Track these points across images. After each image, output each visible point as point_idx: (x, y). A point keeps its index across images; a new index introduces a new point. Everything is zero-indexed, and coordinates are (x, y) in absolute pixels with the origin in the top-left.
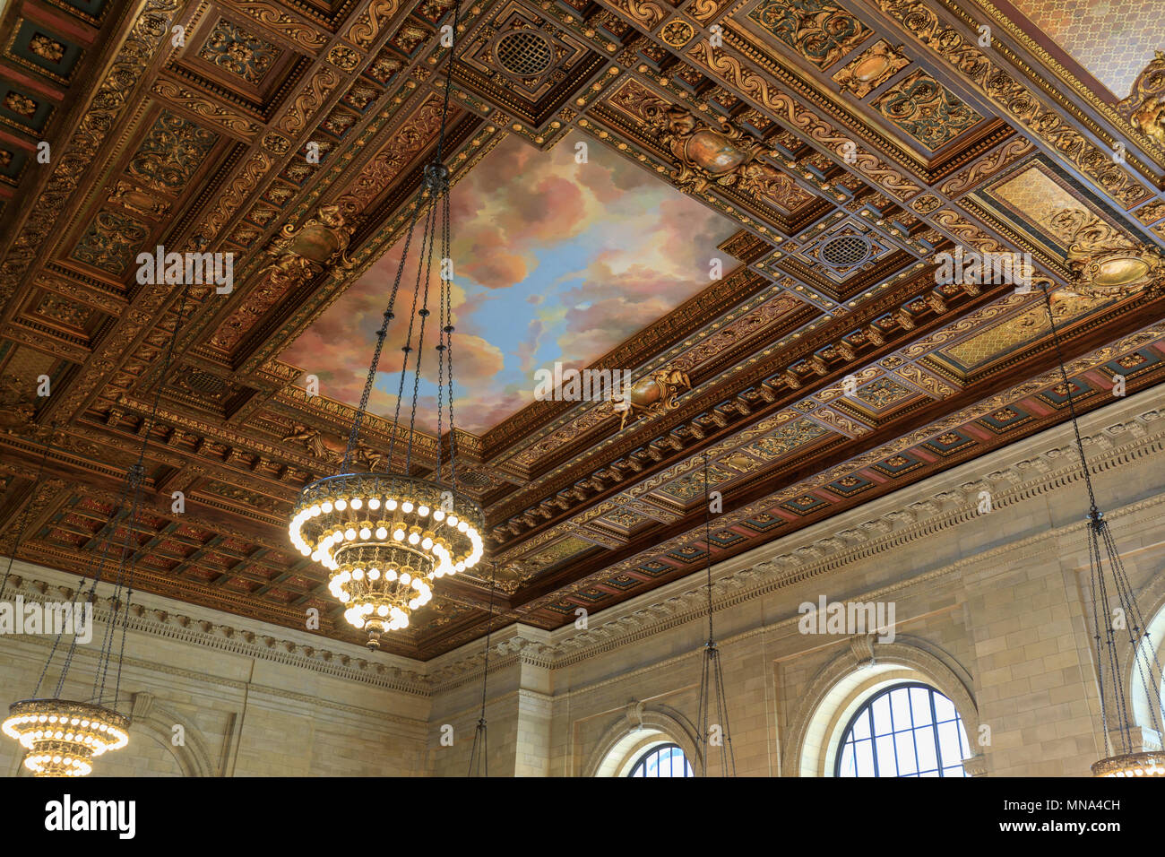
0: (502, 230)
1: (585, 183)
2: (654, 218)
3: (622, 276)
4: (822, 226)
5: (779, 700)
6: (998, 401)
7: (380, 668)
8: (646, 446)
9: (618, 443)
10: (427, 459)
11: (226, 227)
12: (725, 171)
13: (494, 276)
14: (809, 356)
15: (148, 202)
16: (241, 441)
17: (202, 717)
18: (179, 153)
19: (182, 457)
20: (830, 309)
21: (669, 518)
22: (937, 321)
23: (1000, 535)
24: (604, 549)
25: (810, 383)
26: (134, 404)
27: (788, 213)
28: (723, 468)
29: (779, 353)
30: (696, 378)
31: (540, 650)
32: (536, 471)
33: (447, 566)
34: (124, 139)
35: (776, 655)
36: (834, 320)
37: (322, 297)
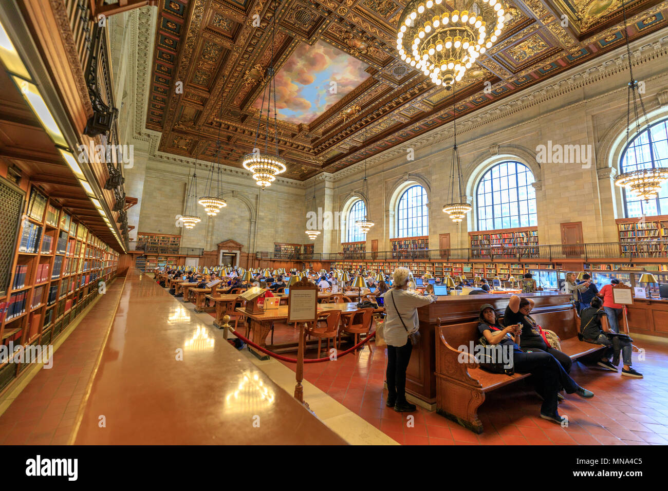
0: (305, 69)
1: (326, 54)
2: (346, 63)
3: (340, 80)
4: (392, 64)
5: (386, 190)
6: (442, 112)
7: (292, 183)
8: (351, 126)
9: (344, 126)
10: (295, 131)
11: (230, 73)
12: (363, 49)
13: (305, 82)
14: (391, 101)
15: (208, 66)
16: (247, 128)
17: (250, 196)
18: (214, 53)
19: (233, 133)
20: (397, 88)
21: (359, 145)
22: (425, 90)
23: (441, 148)
24: (343, 153)
25: (392, 109)
26: (218, 120)
27: (382, 60)
28: (372, 132)
29: (384, 100)
30: (363, 108)
31: (330, 178)
32: (324, 134)
33: (278, 172)
34: (198, 49)
35: (386, 179)
36: (398, 91)
37: (260, 90)
